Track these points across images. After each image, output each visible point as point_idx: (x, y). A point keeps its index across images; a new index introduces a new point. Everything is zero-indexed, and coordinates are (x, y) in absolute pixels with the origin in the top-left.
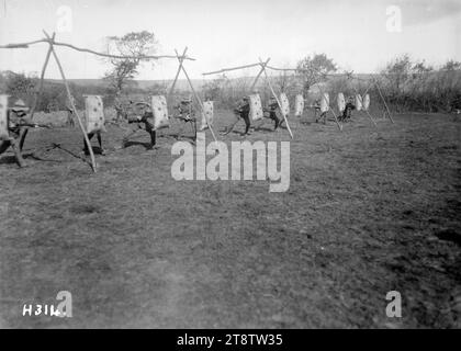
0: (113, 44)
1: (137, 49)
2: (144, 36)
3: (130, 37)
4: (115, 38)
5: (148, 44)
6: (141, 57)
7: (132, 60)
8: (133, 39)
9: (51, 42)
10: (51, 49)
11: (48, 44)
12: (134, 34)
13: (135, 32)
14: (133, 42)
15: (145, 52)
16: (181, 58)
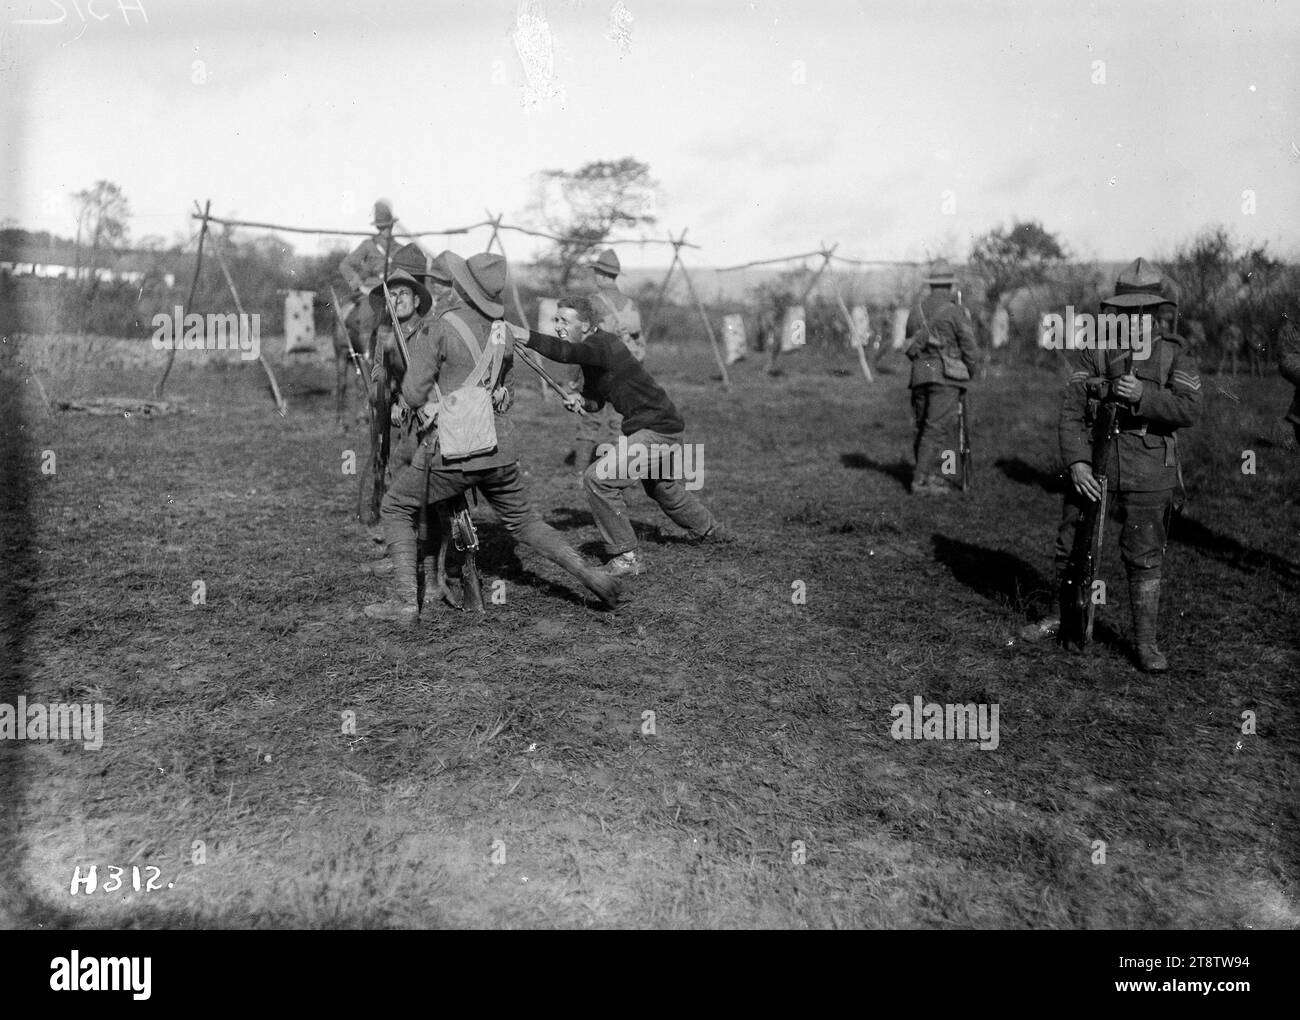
0: (555, 187)
1: (609, 199)
2: (626, 169)
3: (593, 173)
4: (559, 174)
5: (632, 189)
6: (615, 215)
7: (594, 225)
8: (601, 175)
9: (496, 224)
10: (495, 235)
11: (490, 229)
12: (601, 165)
13: (606, 159)
14: (598, 183)
15: (626, 207)
16: (678, 244)
